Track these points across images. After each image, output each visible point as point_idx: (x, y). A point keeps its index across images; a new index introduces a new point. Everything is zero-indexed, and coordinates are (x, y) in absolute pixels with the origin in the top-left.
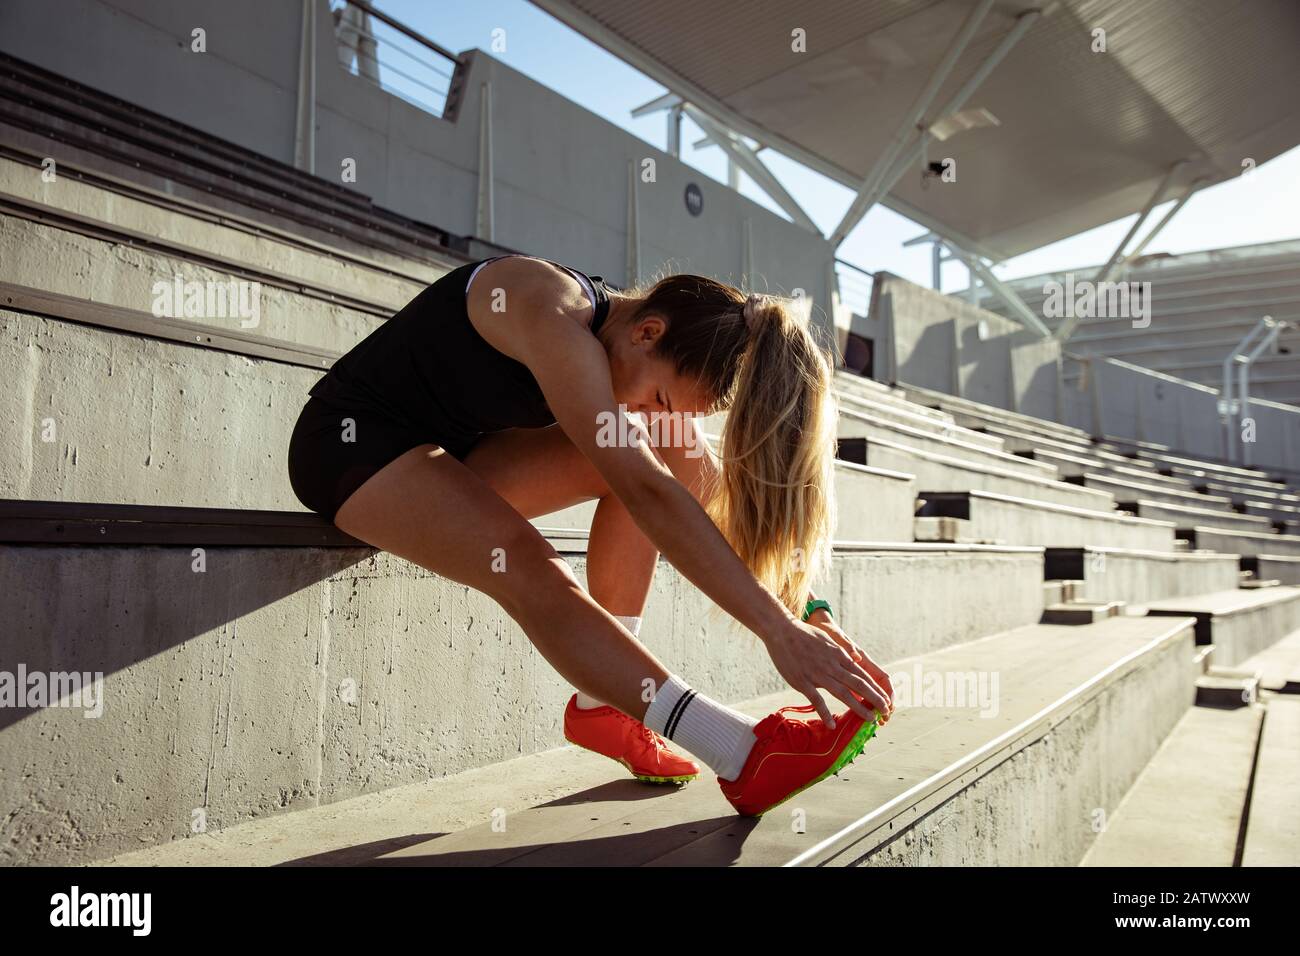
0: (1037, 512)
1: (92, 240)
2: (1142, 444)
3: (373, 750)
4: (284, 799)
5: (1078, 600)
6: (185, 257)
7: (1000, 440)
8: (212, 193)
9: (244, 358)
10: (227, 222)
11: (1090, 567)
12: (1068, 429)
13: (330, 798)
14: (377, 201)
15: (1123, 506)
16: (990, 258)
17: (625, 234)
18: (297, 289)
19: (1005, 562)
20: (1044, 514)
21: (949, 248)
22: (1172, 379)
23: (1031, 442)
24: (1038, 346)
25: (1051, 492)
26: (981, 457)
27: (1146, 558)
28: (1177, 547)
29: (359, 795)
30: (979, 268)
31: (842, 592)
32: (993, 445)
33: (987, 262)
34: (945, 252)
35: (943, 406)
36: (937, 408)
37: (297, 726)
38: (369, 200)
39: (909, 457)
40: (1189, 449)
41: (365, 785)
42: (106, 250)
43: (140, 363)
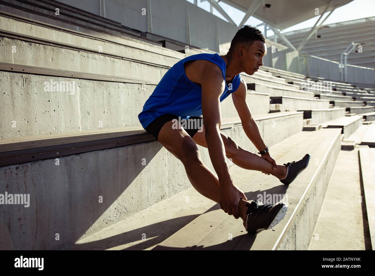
0: (298, 100)
1: (74, 51)
2: (319, 78)
3: (177, 184)
4: (162, 198)
5: (310, 124)
6: (95, 53)
7: (285, 80)
8: (88, 29)
9: (122, 83)
10: (97, 39)
11: (313, 115)
12: (300, 75)
13: (170, 196)
14: (122, 24)
15: (316, 96)
16: (279, 29)
17: (186, 29)
18: (121, 58)
19: (295, 117)
20: (299, 101)
21: (269, 26)
22: (327, 60)
23: (292, 79)
24: (293, 52)
25: (299, 93)
26: (281, 85)
27: (325, 111)
28: (330, 106)
29: (175, 194)
30: (277, 32)
31: (263, 130)
32: (282, 81)
33: (279, 30)
34: (268, 28)
35: (269, 71)
36: (268, 71)
37: (163, 181)
38: (120, 24)
39: (265, 87)
40: (331, 79)
41: (176, 192)
42: (78, 53)
43: (101, 88)
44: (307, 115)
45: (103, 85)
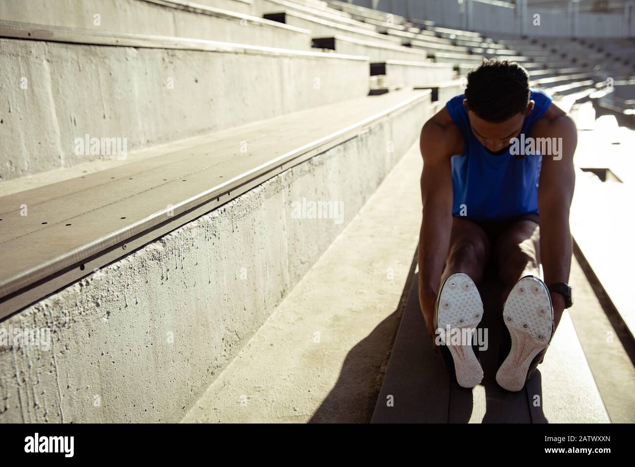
3: (299, 262)
4: (282, 295)
9: (133, 49)
13: (292, 289)
29: (298, 283)
37: (282, 261)
41: (299, 278)
43: (91, 61)
44: (378, 69)
45: (95, 55)
